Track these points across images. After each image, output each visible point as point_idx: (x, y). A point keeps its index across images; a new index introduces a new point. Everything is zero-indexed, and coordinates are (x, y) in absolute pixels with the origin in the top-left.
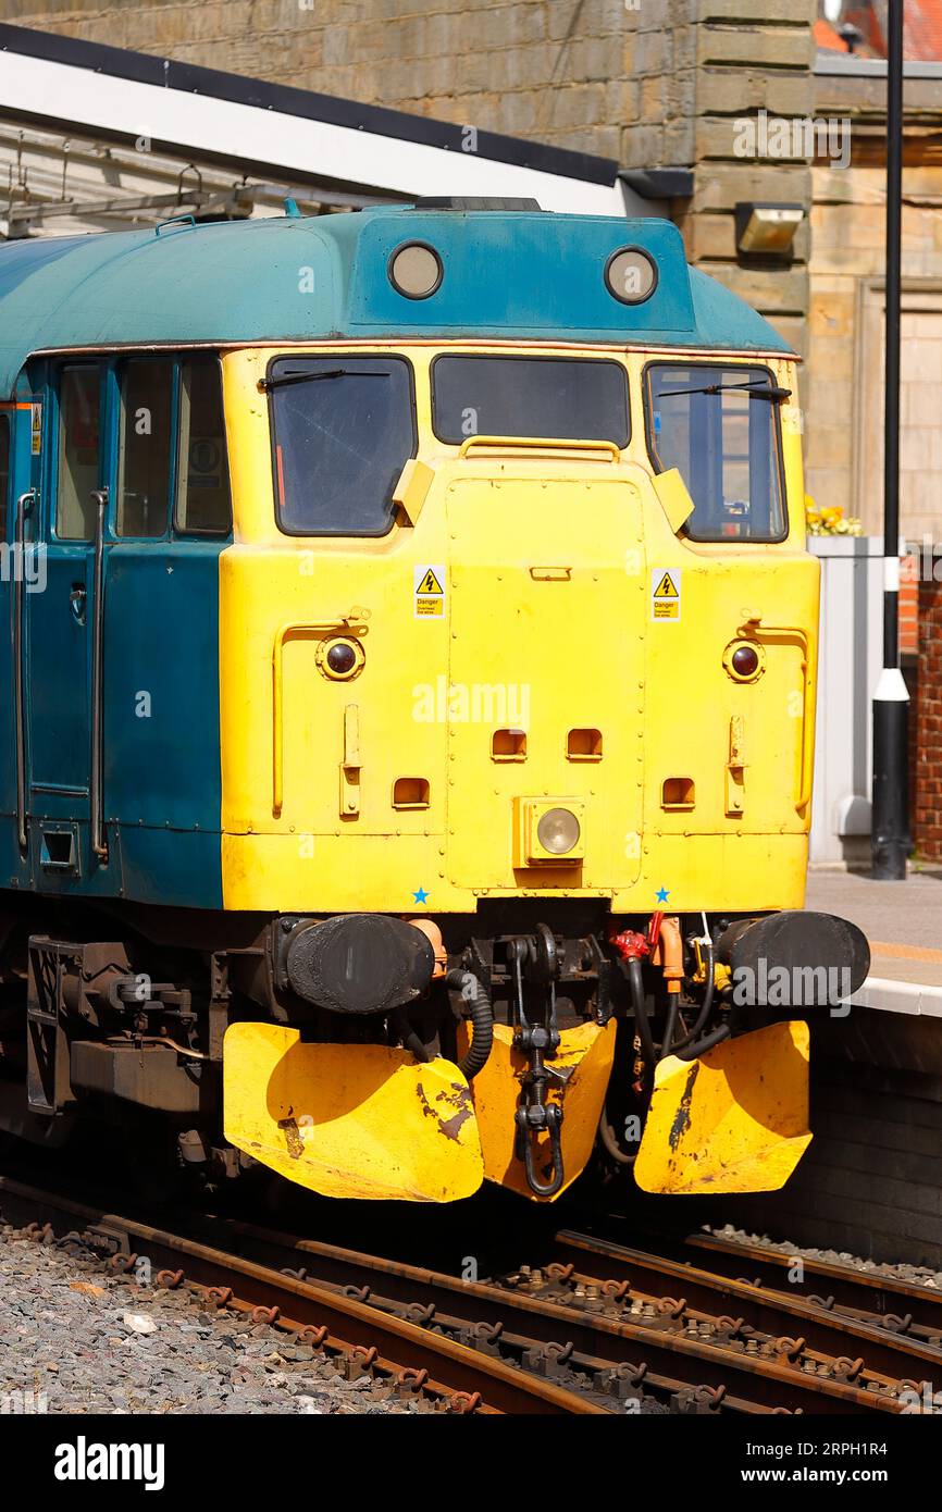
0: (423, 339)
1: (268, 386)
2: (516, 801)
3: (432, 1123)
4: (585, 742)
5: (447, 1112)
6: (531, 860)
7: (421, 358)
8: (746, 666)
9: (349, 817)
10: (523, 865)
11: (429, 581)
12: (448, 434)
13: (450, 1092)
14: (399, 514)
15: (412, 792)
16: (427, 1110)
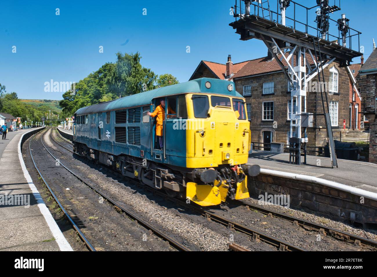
0: (210, 94)
1: (192, 99)
2: (222, 152)
3: (214, 195)
4: (229, 144)
5: (216, 193)
6: (225, 160)
7: (209, 96)
8: (244, 134)
9: (203, 155)
10: (224, 160)
11: (213, 124)
12: (214, 105)
13: (217, 191)
14: (209, 116)
15: (211, 151)
16: (214, 193)
